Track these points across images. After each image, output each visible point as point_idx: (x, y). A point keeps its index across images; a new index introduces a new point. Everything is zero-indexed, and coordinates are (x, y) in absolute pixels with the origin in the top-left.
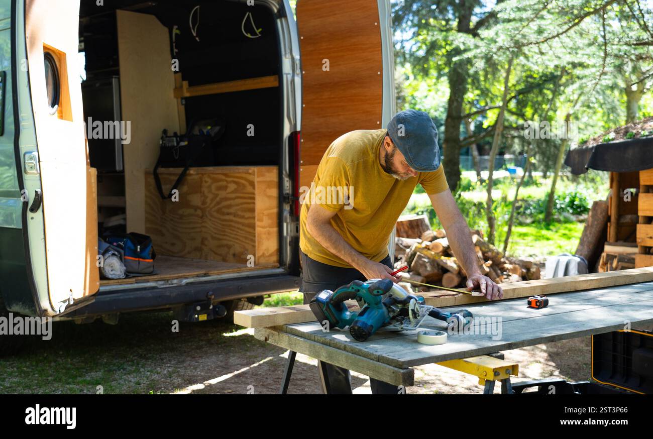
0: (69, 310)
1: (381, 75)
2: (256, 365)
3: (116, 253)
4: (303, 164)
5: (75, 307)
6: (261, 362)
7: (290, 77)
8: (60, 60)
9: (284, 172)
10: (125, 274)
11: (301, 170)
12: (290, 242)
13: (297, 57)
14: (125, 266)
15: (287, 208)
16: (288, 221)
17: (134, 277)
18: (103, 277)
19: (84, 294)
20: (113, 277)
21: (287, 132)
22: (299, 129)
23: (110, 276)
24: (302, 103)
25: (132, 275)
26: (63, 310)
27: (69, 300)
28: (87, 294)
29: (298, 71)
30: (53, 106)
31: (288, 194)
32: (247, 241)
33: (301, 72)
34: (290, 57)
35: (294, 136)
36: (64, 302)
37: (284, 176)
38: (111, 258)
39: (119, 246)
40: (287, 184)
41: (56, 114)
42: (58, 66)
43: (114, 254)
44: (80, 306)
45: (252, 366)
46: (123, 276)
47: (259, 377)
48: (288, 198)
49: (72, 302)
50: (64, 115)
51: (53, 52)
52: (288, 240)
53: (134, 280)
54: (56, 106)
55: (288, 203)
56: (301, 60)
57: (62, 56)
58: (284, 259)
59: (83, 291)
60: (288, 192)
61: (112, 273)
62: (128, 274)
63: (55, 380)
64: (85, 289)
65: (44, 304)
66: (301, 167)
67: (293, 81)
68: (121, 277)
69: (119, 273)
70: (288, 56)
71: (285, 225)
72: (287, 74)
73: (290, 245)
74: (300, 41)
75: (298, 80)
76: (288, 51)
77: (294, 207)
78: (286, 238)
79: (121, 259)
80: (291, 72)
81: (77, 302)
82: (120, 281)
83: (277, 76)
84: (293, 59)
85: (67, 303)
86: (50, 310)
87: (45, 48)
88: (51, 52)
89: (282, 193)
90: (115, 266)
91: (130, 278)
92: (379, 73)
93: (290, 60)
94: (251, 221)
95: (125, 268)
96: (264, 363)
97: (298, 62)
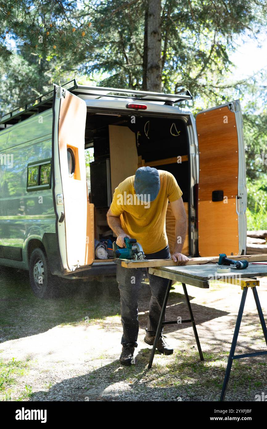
0: (77, 271)
1: (238, 153)
2: (174, 305)
3: (103, 246)
4: (200, 201)
5: (81, 270)
6: (177, 304)
7: (194, 156)
8: (75, 152)
9: (191, 205)
10: (107, 256)
11: (199, 204)
12: (195, 242)
13: (197, 145)
14: (108, 253)
15: (193, 224)
16: (194, 231)
17: (112, 259)
18: (96, 258)
19: (85, 264)
20: (102, 258)
21: (192, 184)
22: (198, 183)
23: (100, 258)
24: (199, 169)
25: (111, 258)
26: (74, 270)
27: (77, 265)
28: (86, 264)
29: (198, 153)
30: (71, 173)
31: (193, 217)
32: (172, 242)
33: (199, 152)
34: (194, 145)
35: (196, 186)
36: (75, 266)
37: (191, 207)
38: (101, 249)
39: (105, 243)
40: (193, 211)
41: (73, 177)
42: (74, 154)
43: (102, 247)
44: (83, 270)
45: (172, 306)
46: (106, 258)
47: (174, 310)
48: (193, 219)
49: (79, 267)
50: (77, 177)
51: (72, 148)
52: (194, 241)
53: (112, 260)
54: (73, 173)
55: (193, 221)
56: (198, 146)
57: (76, 149)
58: (192, 252)
59: (84, 262)
60: (193, 216)
61: (101, 256)
62: (109, 257)
63: (73, 308)
64: (85, 261)
65: (65, 266)
66: (199, 202)
67: (195, 157)
68: (105, 258)
69: (104, 256)
70: (193, 144)
71: (192, 233)
72: (192, 154)
73: (195, 244)
74: (198, 137)
75: (197, 156)
76: (193, 142)
77: (196, 223)
78: (193, 240)
79: (105, 249)
80: (194, 153)
81: (81, 268)
82: (105, 260)
83: (187, 155)
84: (195, 146)
85: (76, 267)
86: (68, 269)
87: (68, 146)
88: (71, 148)
89: (190, 216)
90: (102, 253)
91: (110, 259)
92: (237, 152)
93: (194, 147)
94: (173, 231)
95: (107, 254)
96: (178, 304)
97: (197, 148)
